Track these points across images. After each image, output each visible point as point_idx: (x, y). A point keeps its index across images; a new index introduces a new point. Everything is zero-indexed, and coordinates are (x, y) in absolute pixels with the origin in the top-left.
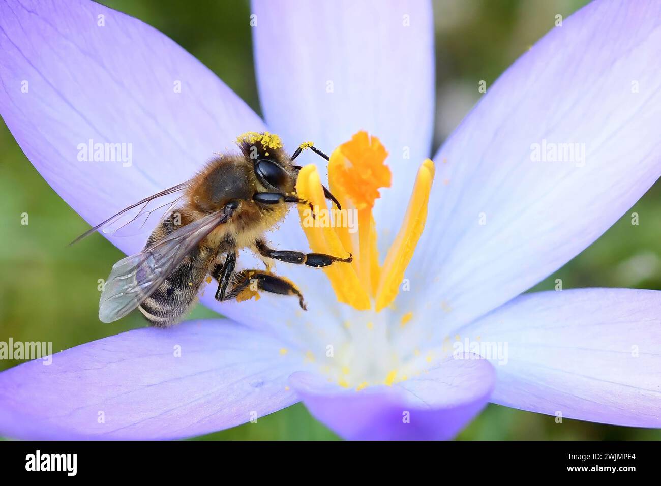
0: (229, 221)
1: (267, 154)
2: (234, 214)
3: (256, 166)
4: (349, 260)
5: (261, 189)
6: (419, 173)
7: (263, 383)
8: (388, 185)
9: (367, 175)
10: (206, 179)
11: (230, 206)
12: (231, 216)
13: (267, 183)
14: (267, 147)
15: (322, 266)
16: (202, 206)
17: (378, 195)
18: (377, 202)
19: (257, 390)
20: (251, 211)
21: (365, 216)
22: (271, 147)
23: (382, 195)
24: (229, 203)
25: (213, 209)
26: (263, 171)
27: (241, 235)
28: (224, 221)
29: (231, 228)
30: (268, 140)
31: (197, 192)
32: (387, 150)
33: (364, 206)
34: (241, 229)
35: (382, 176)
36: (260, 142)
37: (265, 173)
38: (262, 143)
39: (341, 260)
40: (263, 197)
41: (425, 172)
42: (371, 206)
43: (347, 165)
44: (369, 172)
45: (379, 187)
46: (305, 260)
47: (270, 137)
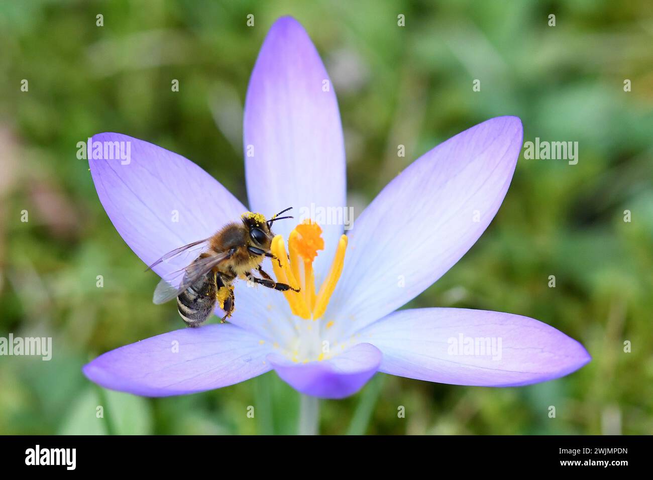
0: (231, 258)
1: (258, 225)
2: (234, 254)
3: (251, 232)
4: (298, 291)
5: (253, 245)
6: (339, 242)
7: (251, 360)
8: (322, 248)
9: (310, 243)
10: (222, 234)
11: (233, 250)
12: (233, 255)
13: (256, 241)
14: (258, 222)
15: (283, 290)
16: (218, 249)
17: (316, 254)
18: (316, 258)
19: (248, 363)
20: (244, 253)
21: (308, 266)
22: (260, 221)
23: (318, 254)
24: (232, 248)
25: (223, 250)
26: (254, 235)
27: (237, 266)
28: (228, 258)
29: (232, 262)
30: (258, 217)
31: (216, 241)
32: (322, 229)
33: (308, 260)
34: (238, 263)
35: (319, 243)
36: (254, 218)
37: (256, 236)
38: (255, 219)
39: (293, 289)
40: (251, 249)
41: (342, 242)
42: (312, 260)
43: (300, 237)
44: (312, 241)
45: (317, 250)
46: (275, 287)
47: (259, 216)
